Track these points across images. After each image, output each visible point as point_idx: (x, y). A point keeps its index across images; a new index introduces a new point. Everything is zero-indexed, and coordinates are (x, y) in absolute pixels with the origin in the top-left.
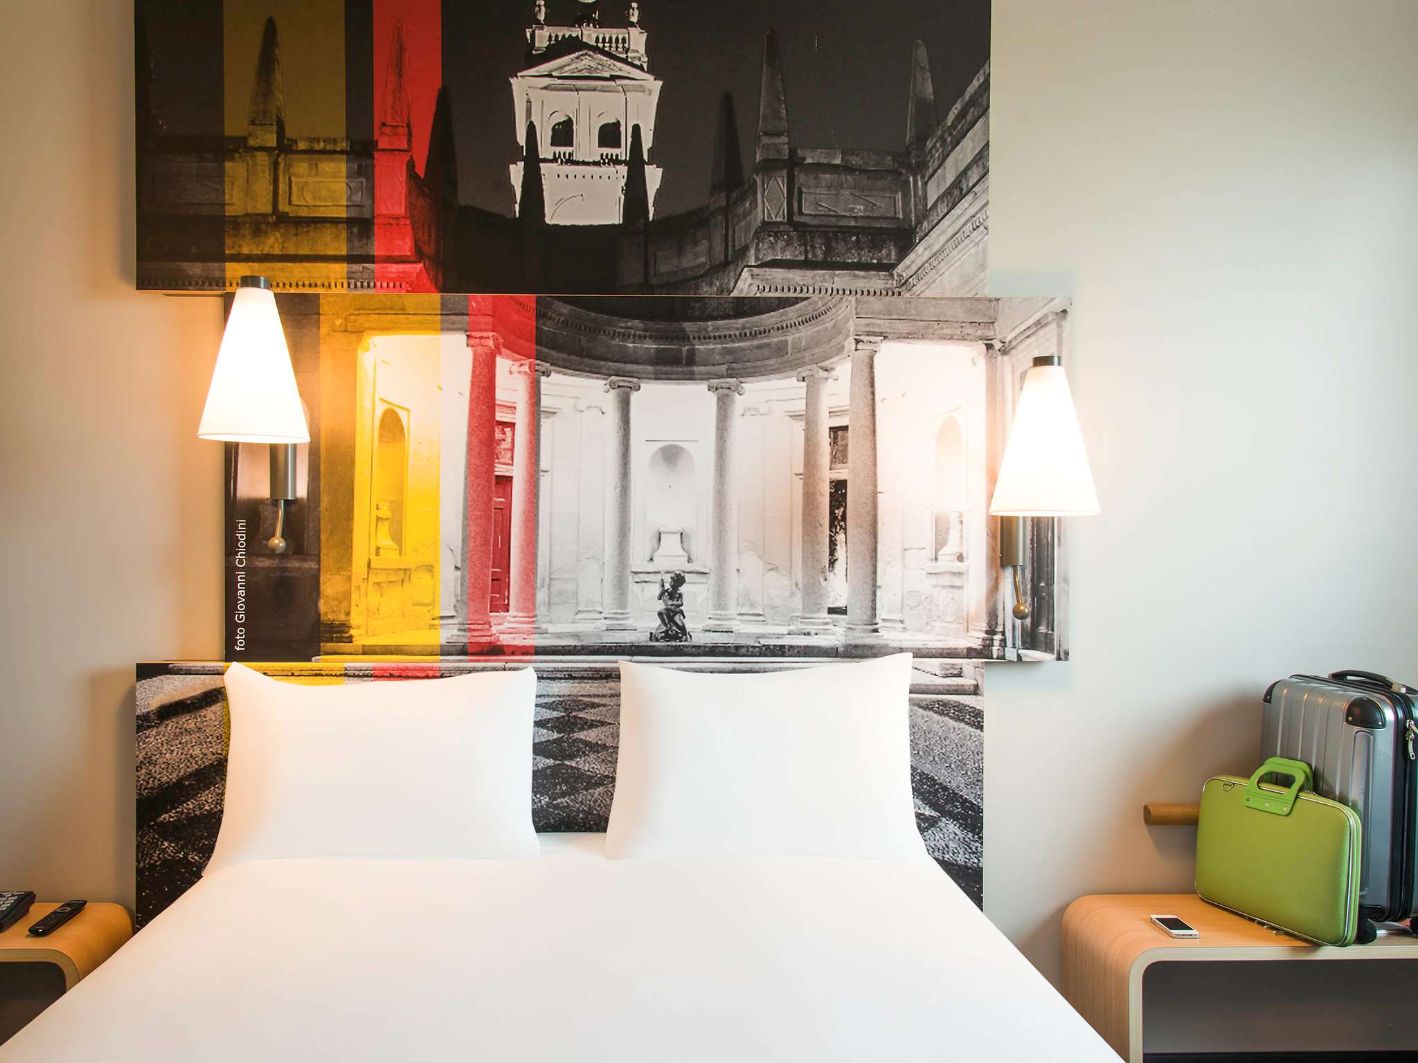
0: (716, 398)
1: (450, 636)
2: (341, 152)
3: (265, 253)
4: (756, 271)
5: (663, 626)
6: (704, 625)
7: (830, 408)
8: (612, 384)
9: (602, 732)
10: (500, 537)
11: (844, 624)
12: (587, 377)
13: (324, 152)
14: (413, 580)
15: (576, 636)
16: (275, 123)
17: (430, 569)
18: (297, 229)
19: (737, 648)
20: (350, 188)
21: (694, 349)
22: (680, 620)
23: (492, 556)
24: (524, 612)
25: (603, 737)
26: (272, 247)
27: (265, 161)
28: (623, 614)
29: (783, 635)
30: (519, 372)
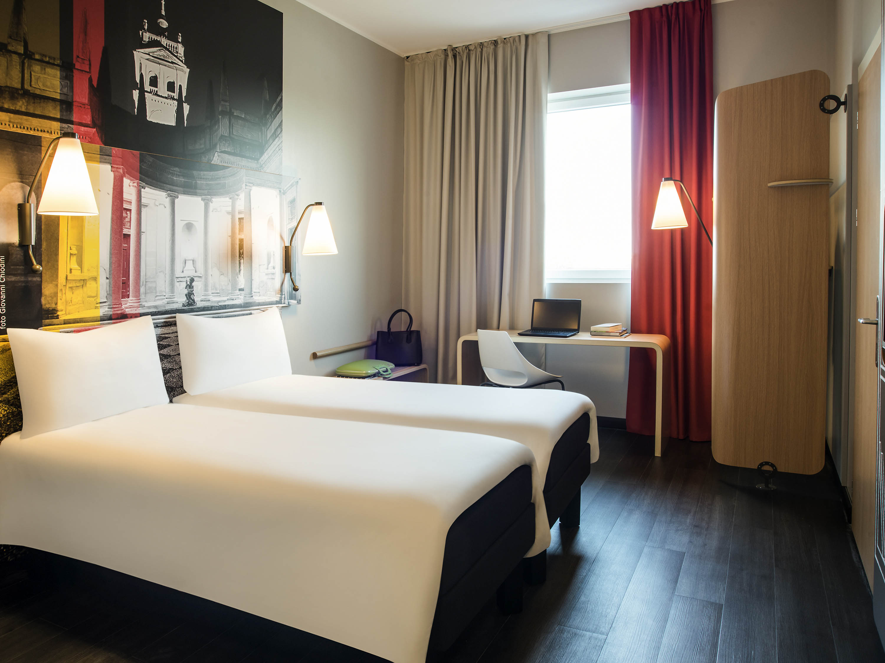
0: (204, 204)
1: (104, 311)
2: (57, 65)
3: (17, 109)
4: (219, 154)
5: (187, 300)
6: (201, 298)
7: (239, 210)
8: (168, 195)
9: (169, 349)
10: (125, 263)
11: (243, 295)
12: (159, 191)
13: (48, 63)
14: (88, 285)
15: (155, 307)
16: (23, 41)
17: (95, 279)
18: (34, 100)
19: (212, 307)
20: (62, 84)
21: (196, 182)
22: (193, 297)
23: (122, 272)
24: (136, 297)
25: (169, 352)
26: (21, 107)
27: (17, 60)
28: (173, 296)
29: (226, 300)
30: (133, 186)
